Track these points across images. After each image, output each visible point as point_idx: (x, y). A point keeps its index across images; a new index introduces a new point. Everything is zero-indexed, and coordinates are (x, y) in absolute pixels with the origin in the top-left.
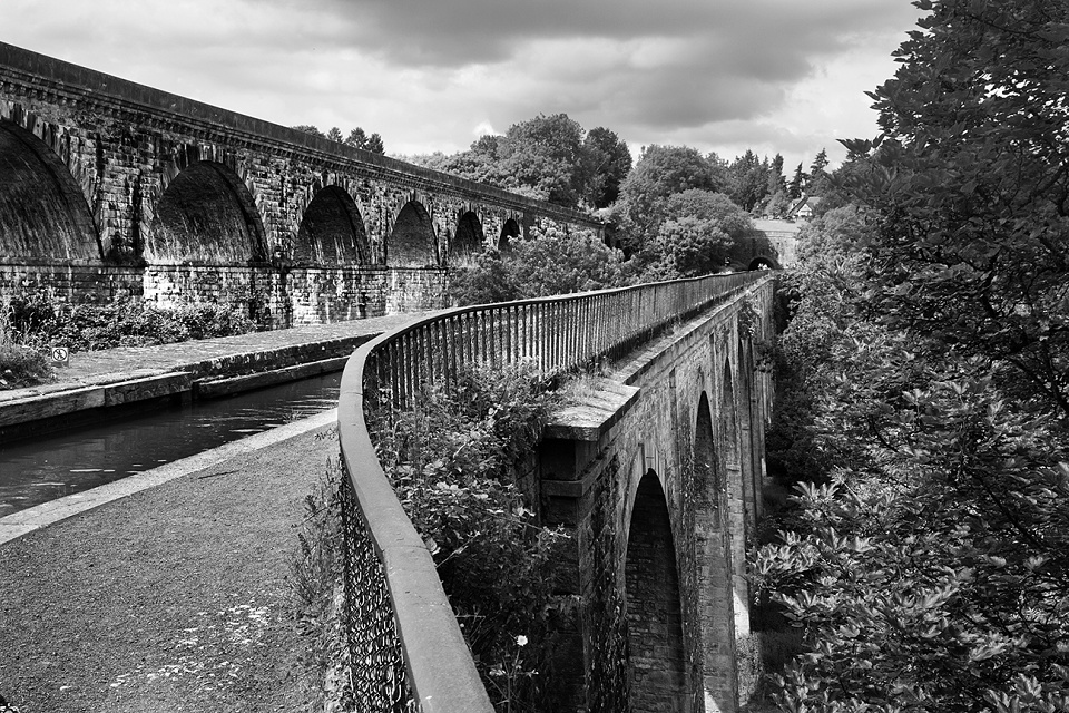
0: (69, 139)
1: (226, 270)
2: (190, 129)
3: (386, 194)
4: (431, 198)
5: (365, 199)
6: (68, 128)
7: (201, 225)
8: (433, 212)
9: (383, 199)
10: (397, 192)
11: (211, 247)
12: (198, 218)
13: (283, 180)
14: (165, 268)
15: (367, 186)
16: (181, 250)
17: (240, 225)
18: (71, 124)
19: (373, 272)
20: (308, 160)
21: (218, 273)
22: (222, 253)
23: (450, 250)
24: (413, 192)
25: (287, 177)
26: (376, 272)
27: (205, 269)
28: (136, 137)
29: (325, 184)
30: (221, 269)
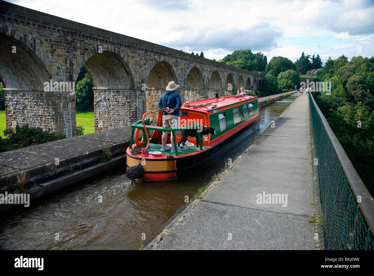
0: (35, 41)
1: (122, 91)
2: (97, 39)
3: (184, 65)
4: (202, 66)
5: (176, 66)
6: (34, 36)
7: (113, 75)
8: (203, 71)
9: (183, 66)
10: (189, 64)
11: (117, 83)
12: (112, 73)
13: (141, 59)
14: (103, 90)
15: (177, 62)
16: (108, 84)
17: (125, 75)
18: (35, 35)
19: (180, 91)
20: (152, 52)
21: (119, 92)
22: (120, 85)
23: (209, 83)
24: (195, 64)
25: (143, 58)
26: (181, 91)
27: (115, 91)
28: (71, 41)
29: (159, 60)
30: (120, 91)
